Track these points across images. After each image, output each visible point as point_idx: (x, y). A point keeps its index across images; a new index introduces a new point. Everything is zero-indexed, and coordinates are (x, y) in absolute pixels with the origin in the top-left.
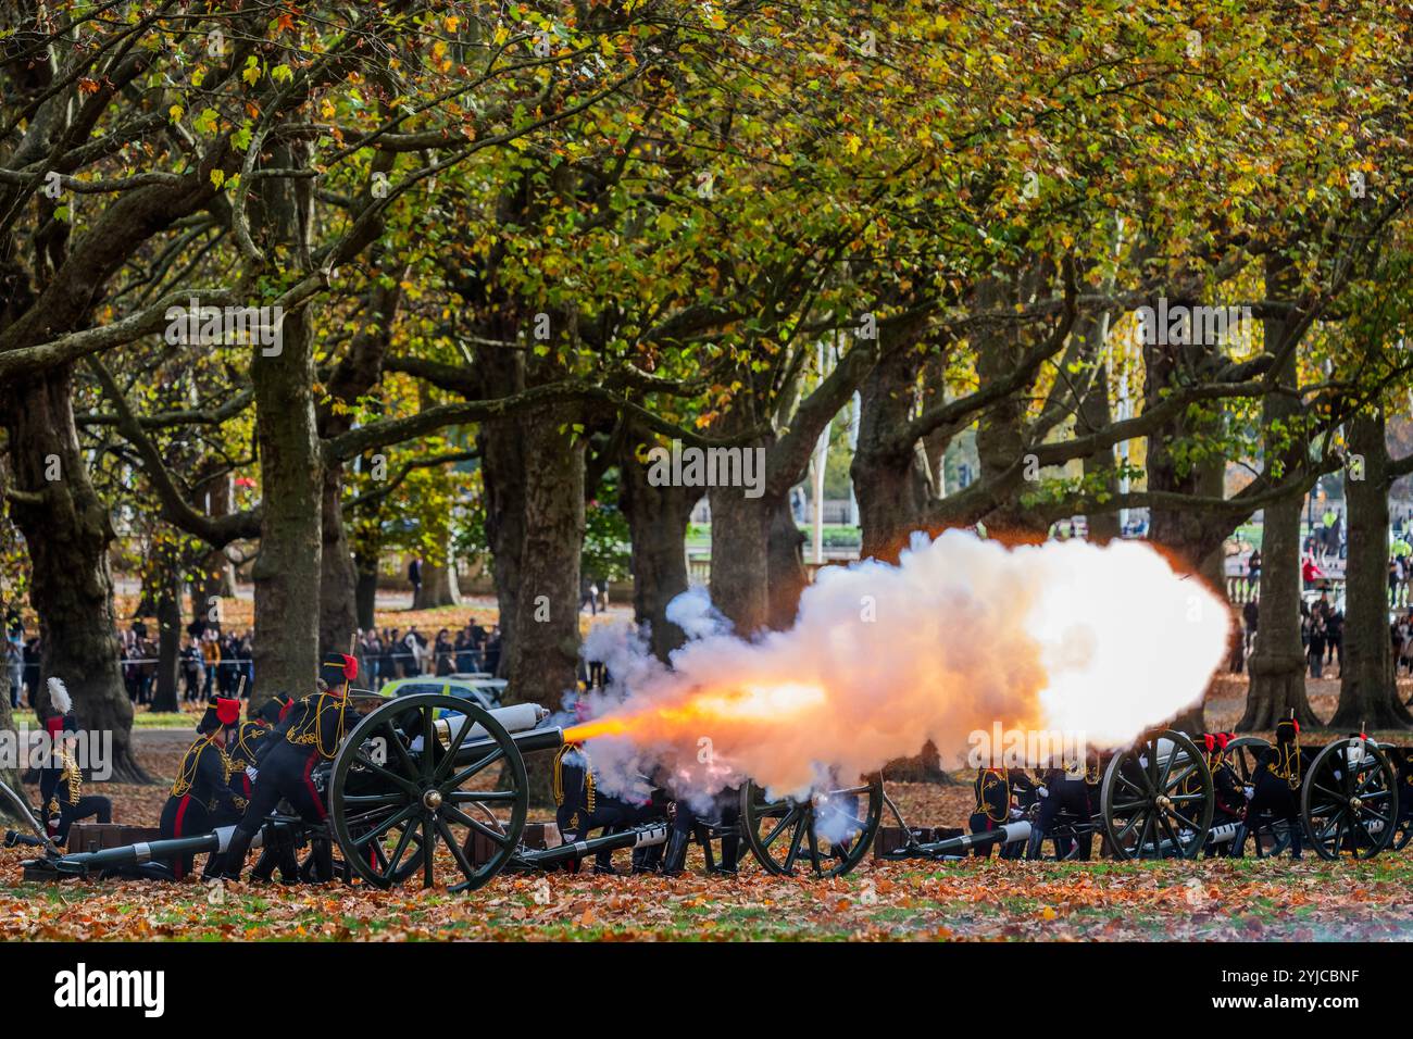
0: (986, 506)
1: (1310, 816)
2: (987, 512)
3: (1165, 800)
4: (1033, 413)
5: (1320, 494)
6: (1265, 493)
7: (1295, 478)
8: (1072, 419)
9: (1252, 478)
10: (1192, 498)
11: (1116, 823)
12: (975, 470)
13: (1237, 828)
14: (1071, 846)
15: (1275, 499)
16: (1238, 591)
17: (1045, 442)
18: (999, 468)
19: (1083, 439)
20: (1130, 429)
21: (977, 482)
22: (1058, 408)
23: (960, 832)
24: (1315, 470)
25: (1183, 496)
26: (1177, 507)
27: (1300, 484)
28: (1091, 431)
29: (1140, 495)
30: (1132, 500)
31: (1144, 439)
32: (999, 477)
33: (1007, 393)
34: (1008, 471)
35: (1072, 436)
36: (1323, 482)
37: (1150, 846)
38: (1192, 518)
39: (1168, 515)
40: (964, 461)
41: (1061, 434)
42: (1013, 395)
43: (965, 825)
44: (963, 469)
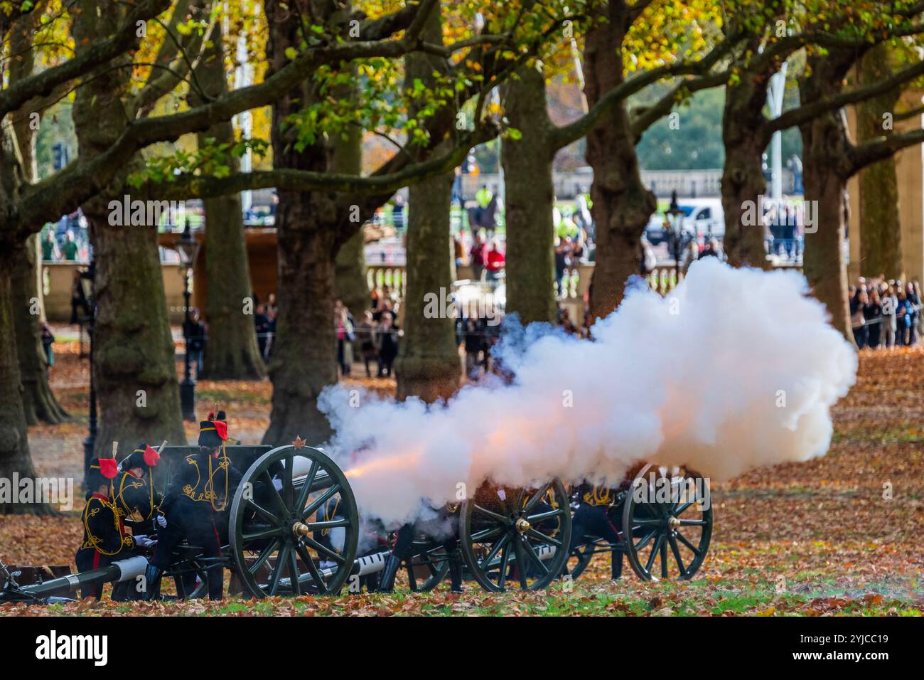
0: (87, 191)
1: (471, 542)
2: (87, 198)
3: (303, 527)
4: (138, 82)
5: (472, 168)
6: (409, 168)
7: (443, 151)
8: (184, 88)
9: (394, 151)
10: (324, 175)
11: (248, 555)
12: (72, 150)
13: (387, 558)
14: (196, 584)
15: (421, 175)
16: (380, 283)
17: (152, 115)
18: (99, 145)
19: (197, 110)
20: (251, 98)
21: (75, 163)
22: (166, 74)
23: (65, 570)
24: (468, 140)
25: (314, 174)
26: (308, 187)
27: (449, 157)
28: (206, 101)
29: (265, 174)
30: (255, 180)
31: (268, 108)
32: (100, 157)
33: (107, 58)
34: (110, 150)
35: (184, 108)
36: (476, 154)
37: (286, 581)
38: (326, 199)
39: (298, 198)
40: (59, 139)
41: (171, 105)
42: (114, 62)
43: (71, 563)
44: (57, 148)
